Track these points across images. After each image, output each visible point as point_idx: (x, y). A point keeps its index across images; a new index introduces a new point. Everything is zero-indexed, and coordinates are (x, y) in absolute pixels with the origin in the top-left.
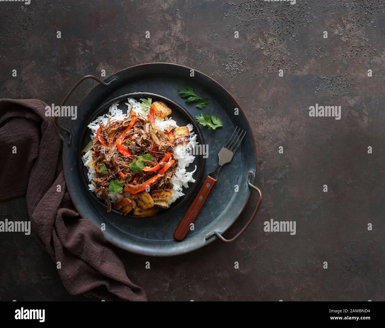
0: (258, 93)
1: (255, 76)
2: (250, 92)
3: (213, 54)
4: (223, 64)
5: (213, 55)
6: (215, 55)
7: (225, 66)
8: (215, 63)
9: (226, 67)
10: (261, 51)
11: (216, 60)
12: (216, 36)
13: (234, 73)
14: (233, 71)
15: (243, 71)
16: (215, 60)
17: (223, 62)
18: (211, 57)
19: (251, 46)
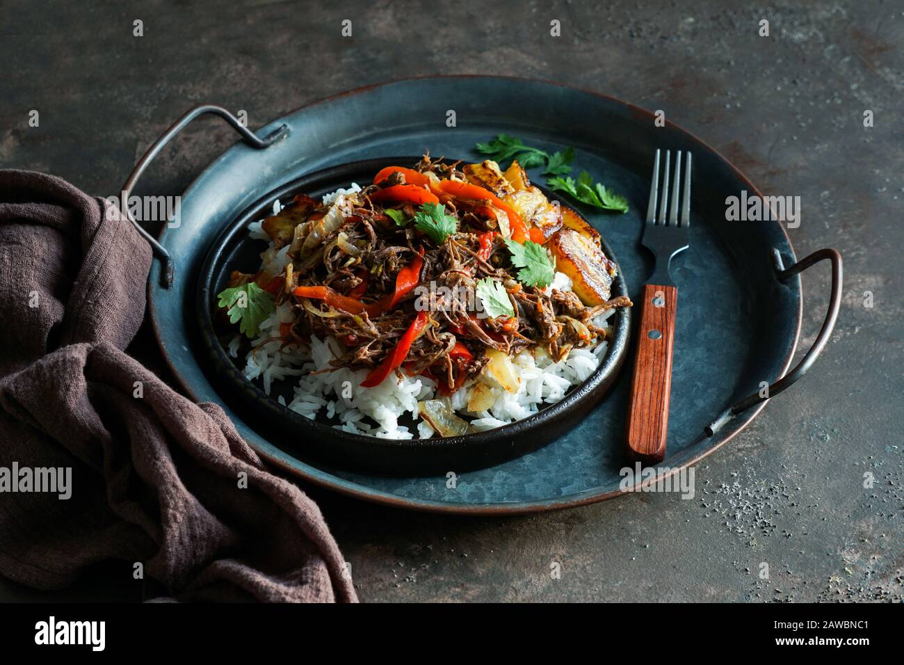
0: (683, 592)
1: (737, 570)
2: (674, 567)
3: (758, 441)
4: (736, 475)
5: (753, 444)
6: (757, 448)
7: (734, 481)
8: (728, 455)
9: (731, 485)
10: (836, 568)
11: (741, 455)
12: (822, 439)
13: (721, 510)
14: (727, 505)
15: (740, 531)
16: (739, 450)
17: (744, 473)
18: (743, 439)
19: (839, 538)
